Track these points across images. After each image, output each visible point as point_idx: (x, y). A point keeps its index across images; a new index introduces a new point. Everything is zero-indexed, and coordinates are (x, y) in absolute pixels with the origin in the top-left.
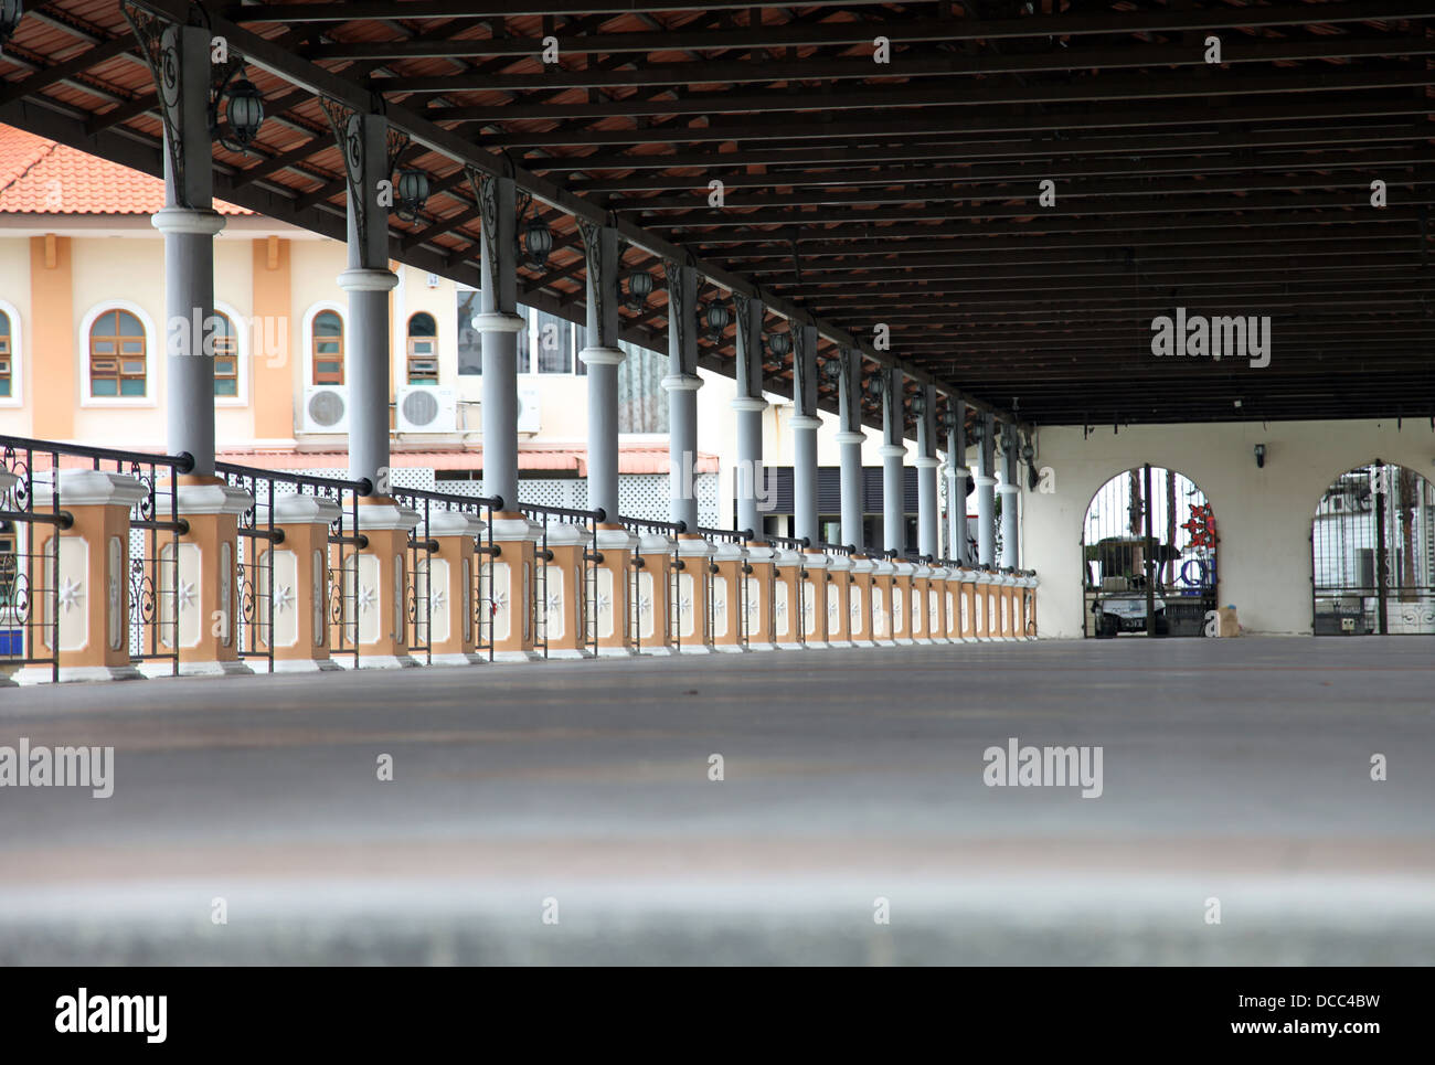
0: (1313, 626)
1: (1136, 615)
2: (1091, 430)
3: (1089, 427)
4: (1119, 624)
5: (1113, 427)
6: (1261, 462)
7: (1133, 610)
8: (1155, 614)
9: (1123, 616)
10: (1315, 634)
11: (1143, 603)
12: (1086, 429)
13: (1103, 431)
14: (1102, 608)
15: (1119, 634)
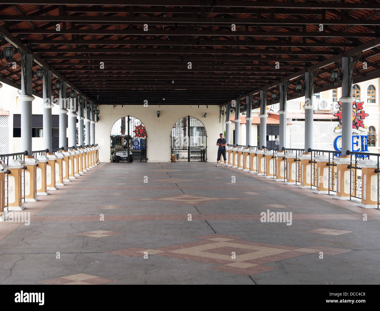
0: (171, 159)
1: (125, 156)
2: (116, 106)
3: (115, 105)
4: (120, 159)
5: (121, 106)
6: (158, 116)
7: (124, 155)
8: (130, 156)
9: (121, 156)
10: (171, 162)
11: (127, 153)
12: (114, 106)
13: (119, 107)
14: (115, 154)
15: (120, 161)
